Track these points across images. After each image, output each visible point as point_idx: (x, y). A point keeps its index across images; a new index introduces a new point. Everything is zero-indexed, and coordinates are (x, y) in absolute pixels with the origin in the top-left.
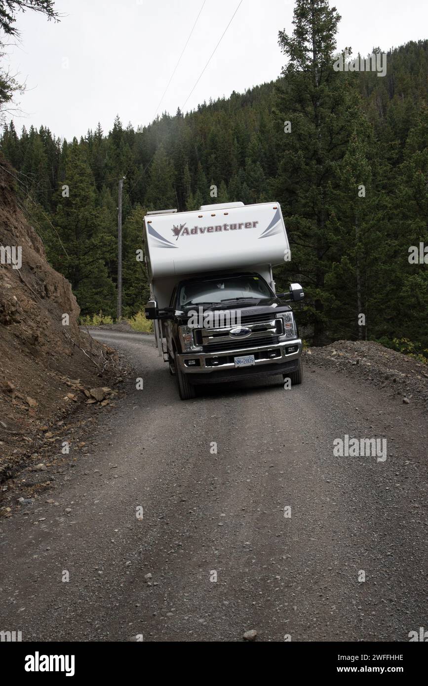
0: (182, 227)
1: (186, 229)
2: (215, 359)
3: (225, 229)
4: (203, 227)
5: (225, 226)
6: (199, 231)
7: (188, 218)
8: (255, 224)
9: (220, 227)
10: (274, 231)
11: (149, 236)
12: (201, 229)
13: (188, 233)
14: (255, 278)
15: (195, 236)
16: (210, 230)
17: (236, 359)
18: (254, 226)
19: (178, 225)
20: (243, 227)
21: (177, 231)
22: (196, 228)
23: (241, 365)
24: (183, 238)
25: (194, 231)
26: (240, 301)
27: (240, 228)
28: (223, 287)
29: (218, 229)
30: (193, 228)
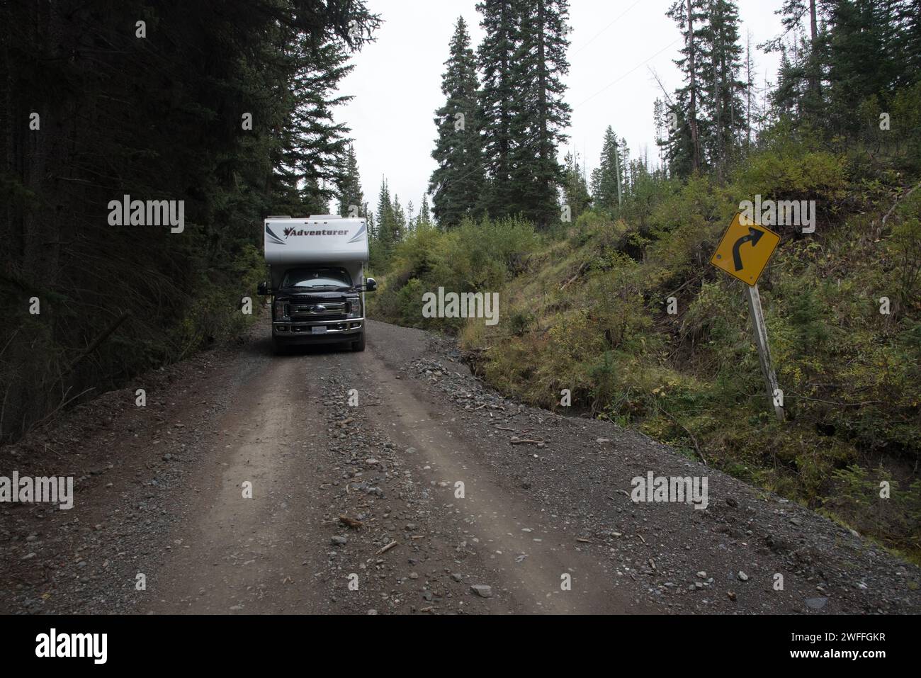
0: (291, 229)
1: (294, 231)
2: (298, 327)
3: (323, 234)
4: (307, 231)
5: (324, 231)
6: (303, 233)
7: (297, 223)
8: (346, 232)
9: (320, 232)
10: (360, 238)
11: (266, 233)
12: (305, 232)
13: (295, 234)
14: (342, 272)
15: (300, 236)
16: (312, 233)
17: (313, 328)
18: (345, 234)
19: (288, 227)
20: (337, 233)
21: (287, 232)
22: (302, 231)
23: (317, 333)
24: (291, 238)
25: (300, 233)
26: (327, 288)
27: (334, 234)
28: (317, 276)
29: (318, 233)
30: (299, 230)
